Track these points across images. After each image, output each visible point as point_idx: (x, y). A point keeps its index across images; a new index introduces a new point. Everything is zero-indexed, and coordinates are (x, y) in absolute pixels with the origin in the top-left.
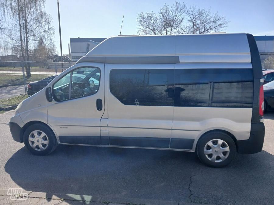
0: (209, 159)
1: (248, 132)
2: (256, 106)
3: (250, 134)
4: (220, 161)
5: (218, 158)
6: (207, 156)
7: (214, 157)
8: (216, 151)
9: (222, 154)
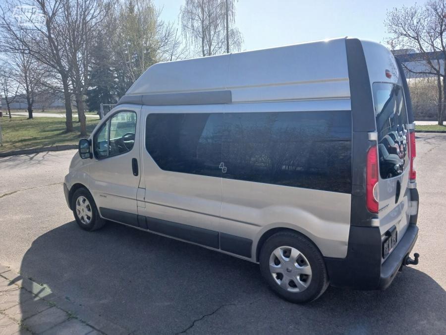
0: (278, 282)
1: (343, 243)
2: (358, 191)
3: (347, 247)
4: (296, 290)
5: (293, 284)
6: (274, 276)
7: (286, 279)
8: (287, 269)
9: (298, 278)
